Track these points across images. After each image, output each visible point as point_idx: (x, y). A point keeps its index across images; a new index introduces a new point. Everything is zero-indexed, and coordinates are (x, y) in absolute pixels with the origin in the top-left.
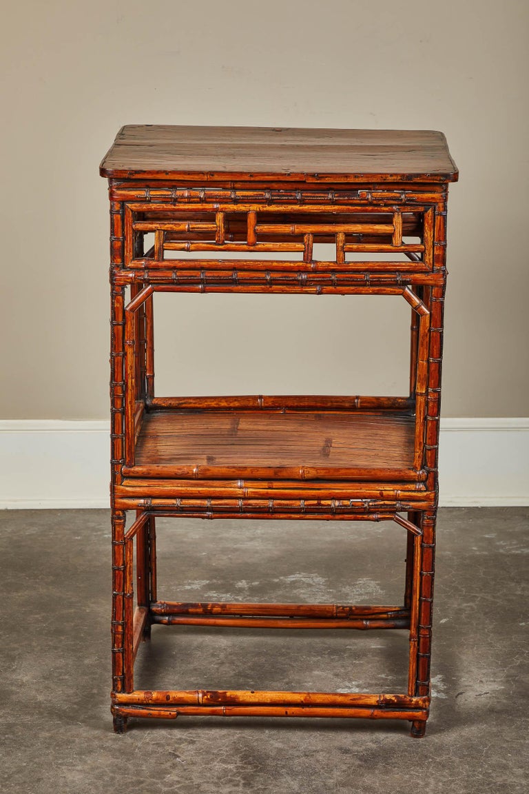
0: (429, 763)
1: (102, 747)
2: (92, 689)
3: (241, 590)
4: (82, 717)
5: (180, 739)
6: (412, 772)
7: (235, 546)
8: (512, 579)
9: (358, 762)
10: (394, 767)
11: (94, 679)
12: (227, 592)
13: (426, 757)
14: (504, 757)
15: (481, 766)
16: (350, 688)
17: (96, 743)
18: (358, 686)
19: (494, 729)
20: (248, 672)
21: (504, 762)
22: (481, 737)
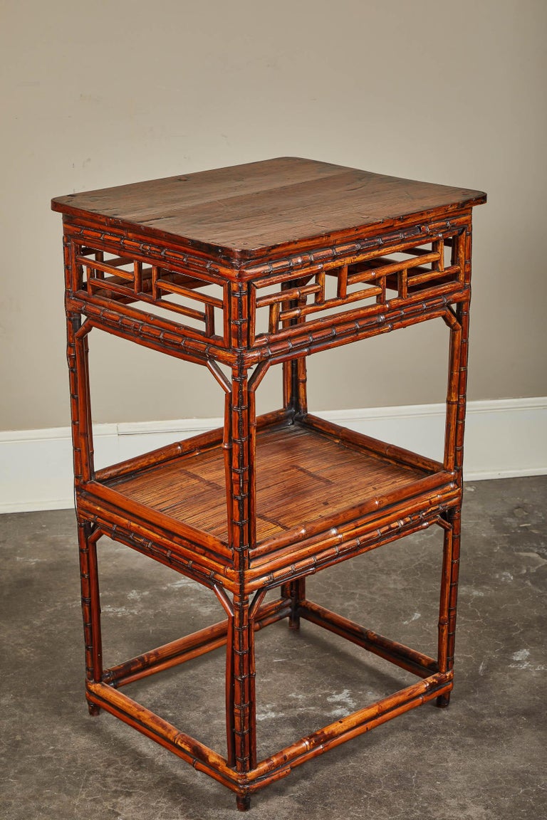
0: (365, 799)
1: (39, 809)
2: (15, 735)
3: (134, 602)
4: (12, 772)
5: (116, 791)
6: (352, 813)
7: (117, 551)
8: (381, 571)
9: (297, 806)
10: (333, 808)
11: (15, 722)
12: (121, 605)
13: (360, 792)
14: (434, 786)
15: (416, 800)
16: (266, 713)
17: (33, 804)
18: (273, 710)
19: (415, 752)
20: (164, 701)
21: (436, 792)
22: (405, 763)
